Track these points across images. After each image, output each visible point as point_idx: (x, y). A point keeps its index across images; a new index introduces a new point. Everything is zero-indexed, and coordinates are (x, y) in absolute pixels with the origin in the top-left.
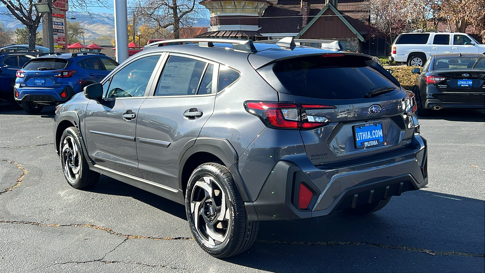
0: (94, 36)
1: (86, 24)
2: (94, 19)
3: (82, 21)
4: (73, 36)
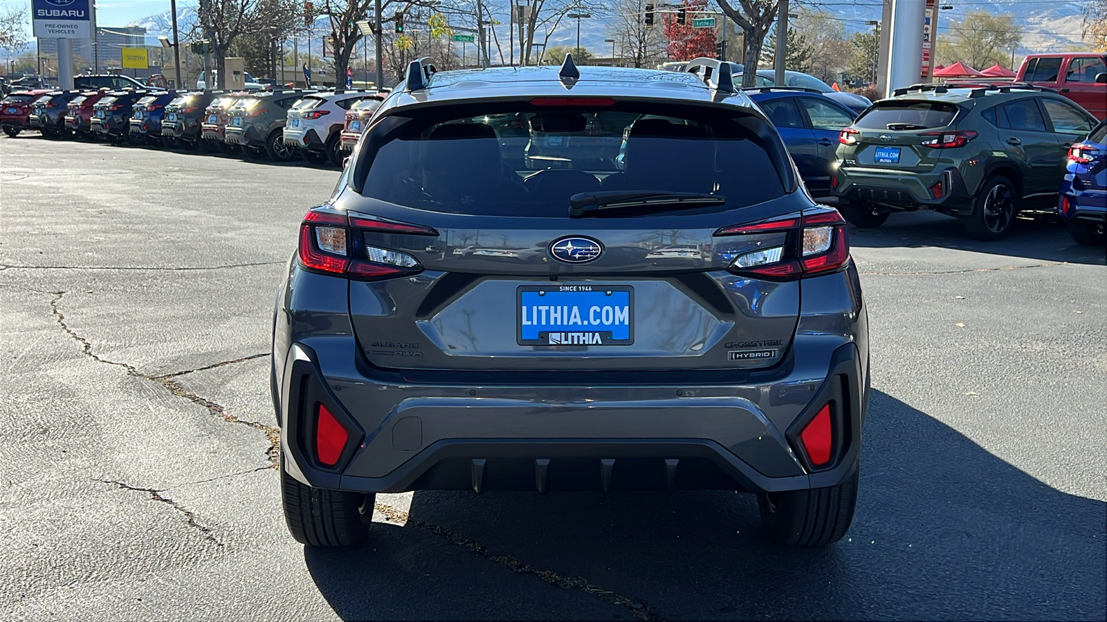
0: (1060, 47)
1: (1046, 19)
2: (1067, 5)
3: (1036, 10)
4: (992, 48)
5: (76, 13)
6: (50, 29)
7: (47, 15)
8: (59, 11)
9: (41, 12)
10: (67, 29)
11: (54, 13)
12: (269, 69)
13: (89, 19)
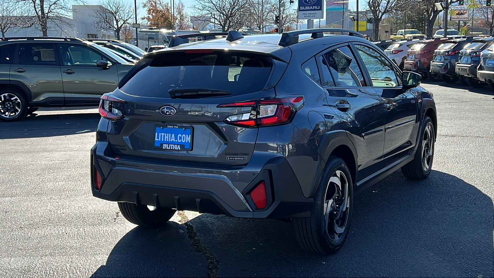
5: (316, 7)
6: (305, 15)
7: (304, 9)
8: (309, 7)
9: (302, 8)
10: (312, 15)
11: (307, 8)
12: (422, 28)
13: (321, 10)
